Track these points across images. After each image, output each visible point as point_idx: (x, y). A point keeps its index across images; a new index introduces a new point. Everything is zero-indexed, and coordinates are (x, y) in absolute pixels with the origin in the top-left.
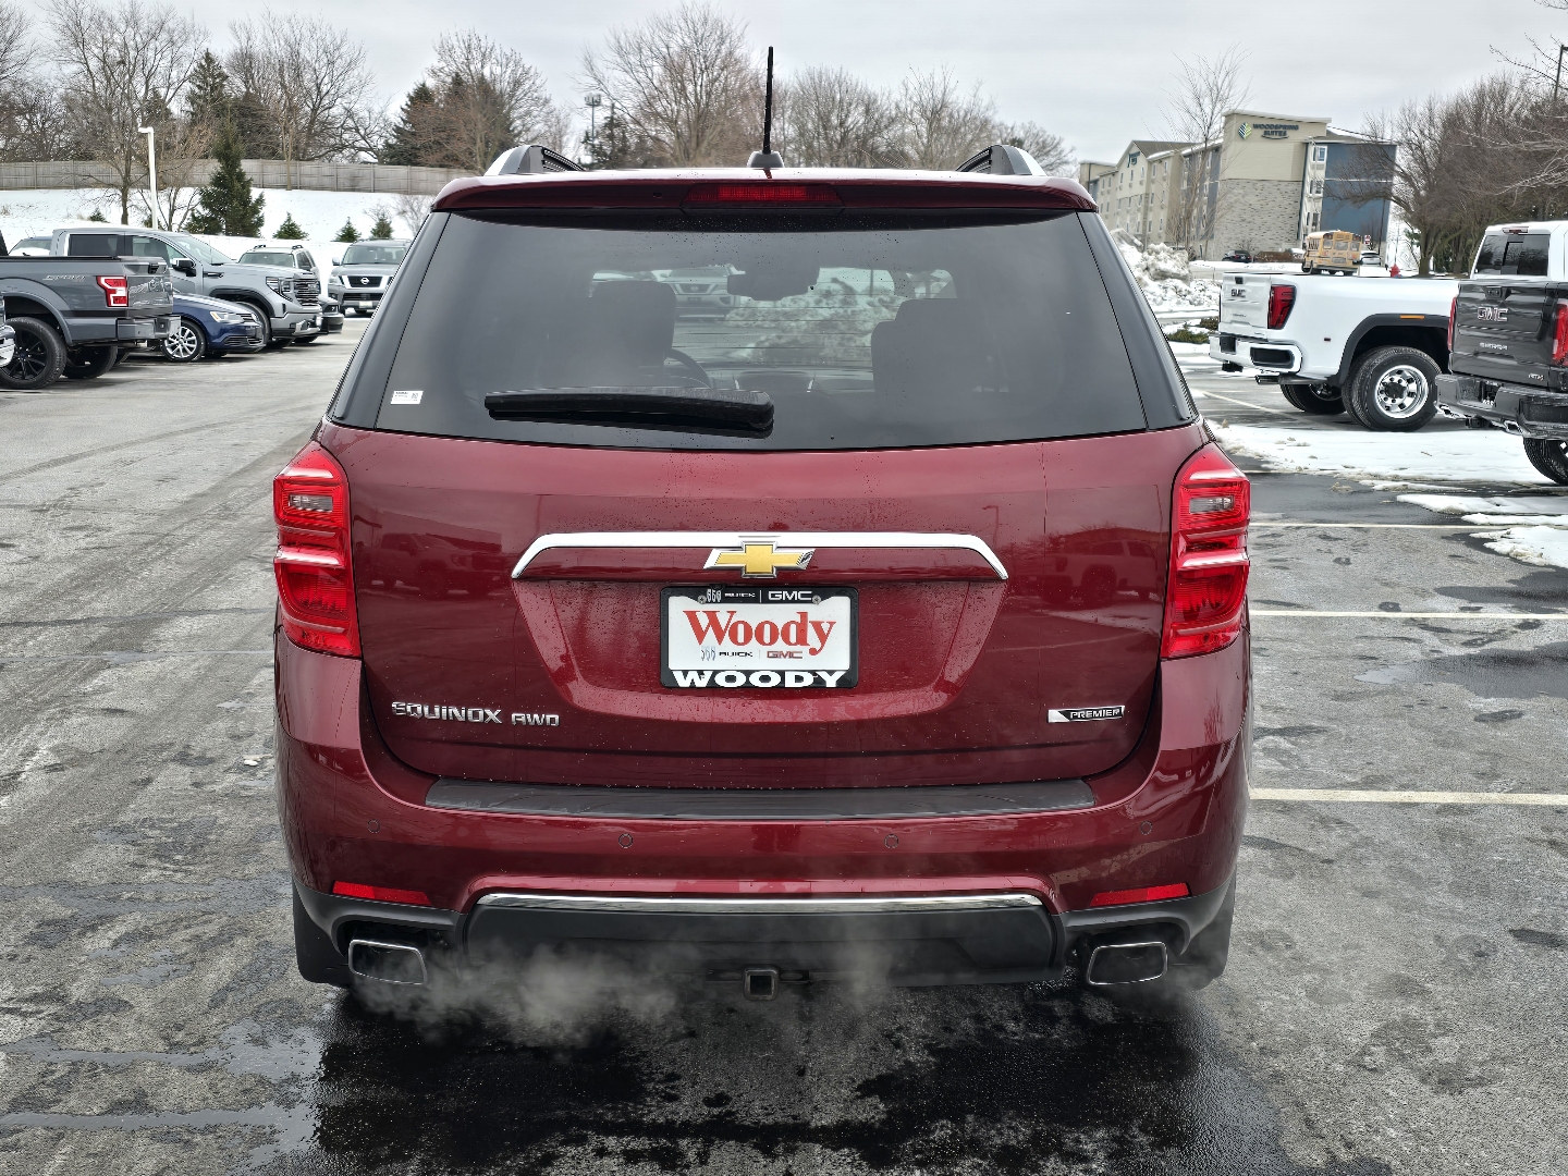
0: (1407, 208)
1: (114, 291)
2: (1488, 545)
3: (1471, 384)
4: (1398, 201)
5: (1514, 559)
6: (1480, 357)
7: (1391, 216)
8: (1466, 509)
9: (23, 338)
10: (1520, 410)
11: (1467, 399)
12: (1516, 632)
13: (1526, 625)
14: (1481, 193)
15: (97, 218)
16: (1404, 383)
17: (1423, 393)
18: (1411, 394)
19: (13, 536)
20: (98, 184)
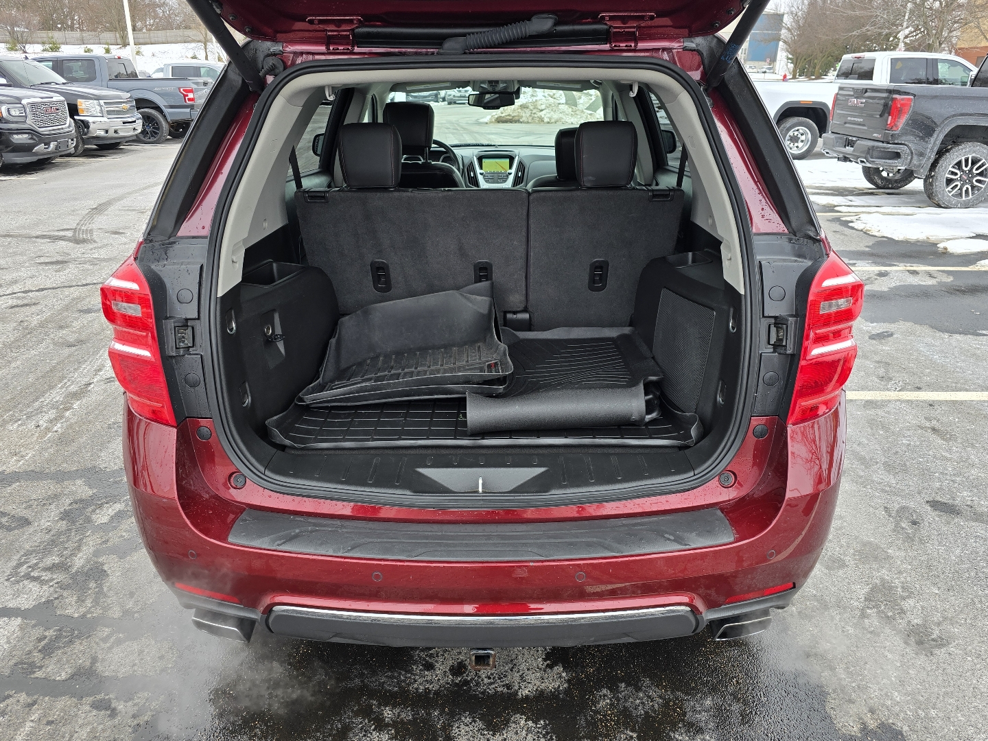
0: (789, 45)
1: (187, 95)
2: (850, 224)
3: (841, 138)
4: (785, 42)
5: (865, 233)
6: (847, 125)
7: (779, 49)
8: (836, 204)
9: (147, 119)
10: (868, 153)
11: (838, 146)
12: (877, 279)
13: (882, 274)
14: (824, 38)
15: (194, 57)
16: (799, 136)
17: (808, 141)
18: (802, 141)
19: (126, 228)
20: (193, 41)
